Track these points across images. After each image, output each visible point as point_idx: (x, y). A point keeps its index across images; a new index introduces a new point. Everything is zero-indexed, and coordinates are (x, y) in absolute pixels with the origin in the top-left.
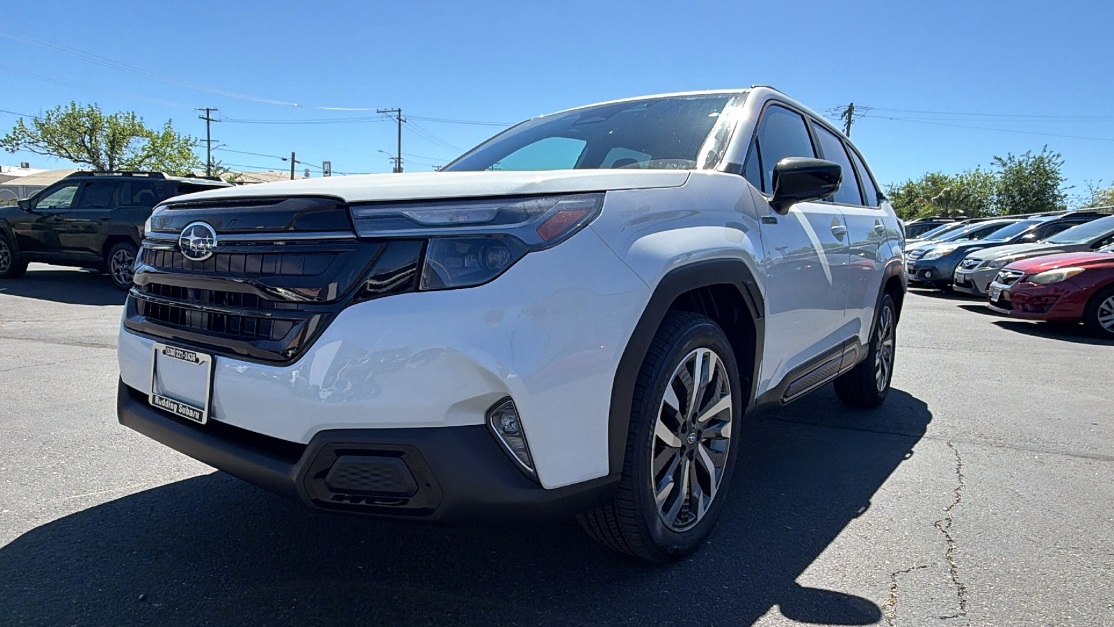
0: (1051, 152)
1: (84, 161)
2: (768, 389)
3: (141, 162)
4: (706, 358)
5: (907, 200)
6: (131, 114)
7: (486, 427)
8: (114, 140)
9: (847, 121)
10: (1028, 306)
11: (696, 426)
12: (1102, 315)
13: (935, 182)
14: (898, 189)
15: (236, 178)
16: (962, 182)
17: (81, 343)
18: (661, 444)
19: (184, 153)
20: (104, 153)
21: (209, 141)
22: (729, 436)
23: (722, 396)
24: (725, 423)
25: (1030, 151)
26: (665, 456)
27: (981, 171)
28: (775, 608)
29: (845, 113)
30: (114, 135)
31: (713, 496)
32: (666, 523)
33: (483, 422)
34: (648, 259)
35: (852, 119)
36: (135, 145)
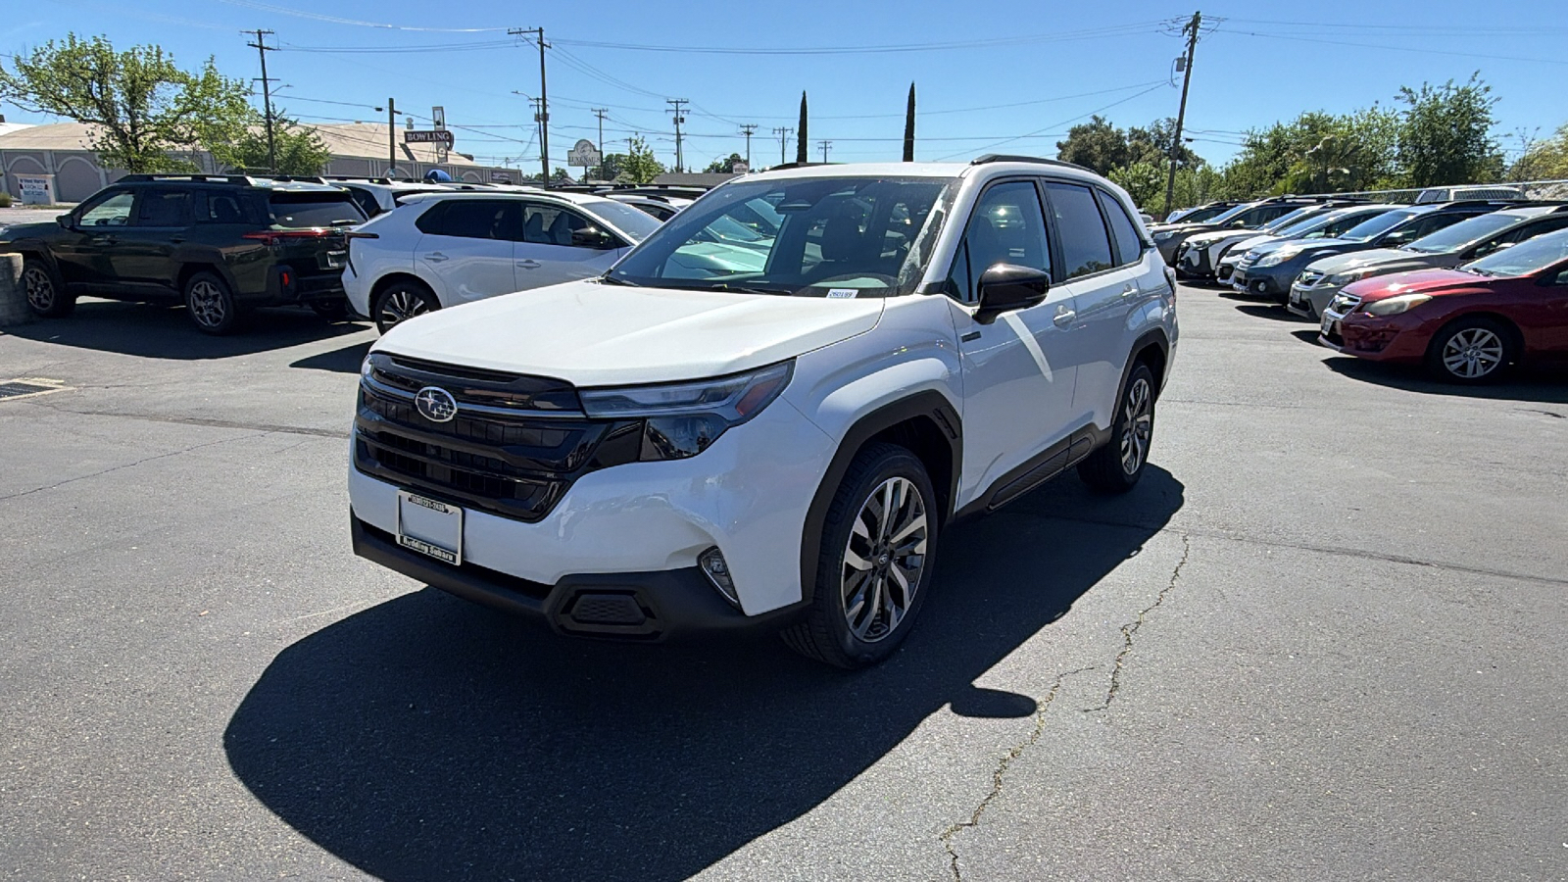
0: (1481, 82)
1: (94, 121)
2: (972, 500)
3: (176, 120)
4: (897, 487)
5: (1273, 152)
6: (155, 49)
7: (698, 568)
8: (133, 89)
9: (1190, 38)
10: (1362, 344)
11: (888, 548)
12: (1449, 355)
13: (1315, 125)
14: (1261, 137)
15: (309, 134)
16: (1350, 127)
17: (193, 420)
18: (850, 569)
19: (236, 107)
20: (121, 108)
21: (265, 80)
22: (924, 552)
23: (915, 517)
24: (920, 540)
25: (1451, 82)
26: (855, 580)
27: (1379, 110)
28: (947, 707)
29: (1187, 27)
30: (133, 82)
31: (907, 608)
32: (858, 636)
33: (695, 564)
34: (836, 414)
35: (1197, 35)
36: (167, 95)
